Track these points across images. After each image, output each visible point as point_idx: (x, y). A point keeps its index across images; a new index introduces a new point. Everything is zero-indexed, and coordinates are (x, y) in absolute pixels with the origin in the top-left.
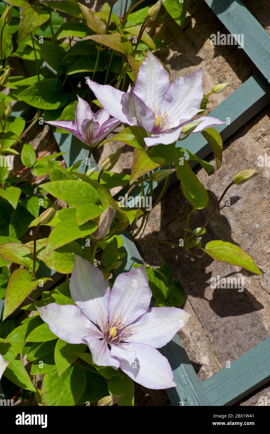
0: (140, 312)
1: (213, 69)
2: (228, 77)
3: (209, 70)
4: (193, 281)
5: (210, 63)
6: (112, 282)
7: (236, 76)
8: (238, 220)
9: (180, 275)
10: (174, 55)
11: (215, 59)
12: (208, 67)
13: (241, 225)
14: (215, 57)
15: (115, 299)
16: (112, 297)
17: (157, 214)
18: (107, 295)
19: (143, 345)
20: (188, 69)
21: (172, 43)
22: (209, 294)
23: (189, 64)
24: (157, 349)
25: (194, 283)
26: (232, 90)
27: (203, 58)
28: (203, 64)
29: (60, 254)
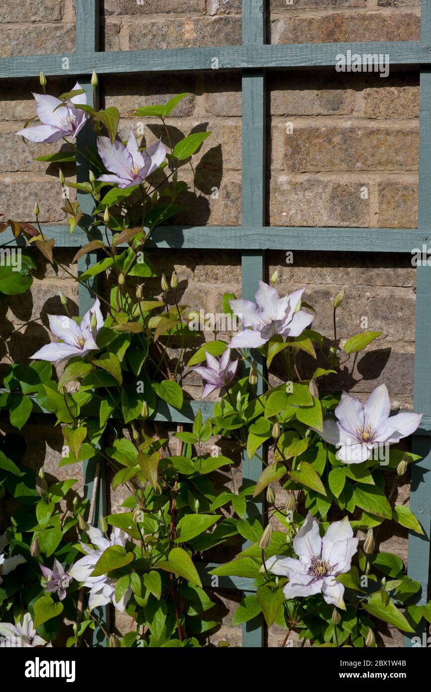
0: (361, 414)
1: (201, 278)
2: (217, 272)
3: (199, 281)
4: (341, 381)
5: (194, 276)
6: (336, 420)
7: (223, 267)
8: (324, 328)
9: (331, 388)
10: (163, 297)
11: (196, 271)
12: (196, 279)
13: (329, 328)
14: (193, 270)
15: (345, 424)
16: (343, 425)
17: (275, 380)
18: (340, 427)
19: (382, 424)
20: (185, 293)
21: (151, 292)
22: (357, 376)
23: (181, 291)
24: (389, 416)
25: (343, 381)
26: (230, 275)
27: (186, 279)
28: (190, 281)
29: (292, 445)
